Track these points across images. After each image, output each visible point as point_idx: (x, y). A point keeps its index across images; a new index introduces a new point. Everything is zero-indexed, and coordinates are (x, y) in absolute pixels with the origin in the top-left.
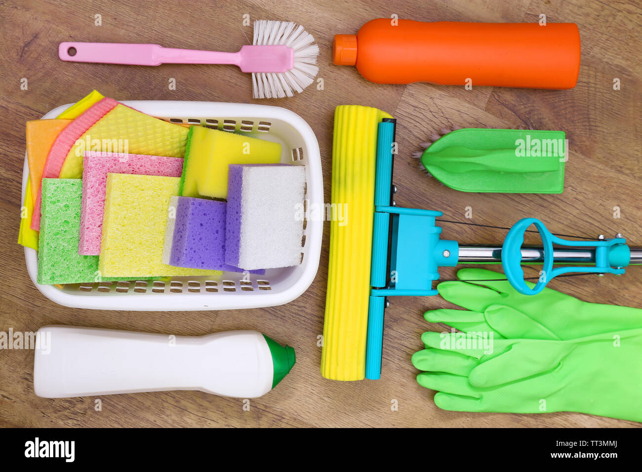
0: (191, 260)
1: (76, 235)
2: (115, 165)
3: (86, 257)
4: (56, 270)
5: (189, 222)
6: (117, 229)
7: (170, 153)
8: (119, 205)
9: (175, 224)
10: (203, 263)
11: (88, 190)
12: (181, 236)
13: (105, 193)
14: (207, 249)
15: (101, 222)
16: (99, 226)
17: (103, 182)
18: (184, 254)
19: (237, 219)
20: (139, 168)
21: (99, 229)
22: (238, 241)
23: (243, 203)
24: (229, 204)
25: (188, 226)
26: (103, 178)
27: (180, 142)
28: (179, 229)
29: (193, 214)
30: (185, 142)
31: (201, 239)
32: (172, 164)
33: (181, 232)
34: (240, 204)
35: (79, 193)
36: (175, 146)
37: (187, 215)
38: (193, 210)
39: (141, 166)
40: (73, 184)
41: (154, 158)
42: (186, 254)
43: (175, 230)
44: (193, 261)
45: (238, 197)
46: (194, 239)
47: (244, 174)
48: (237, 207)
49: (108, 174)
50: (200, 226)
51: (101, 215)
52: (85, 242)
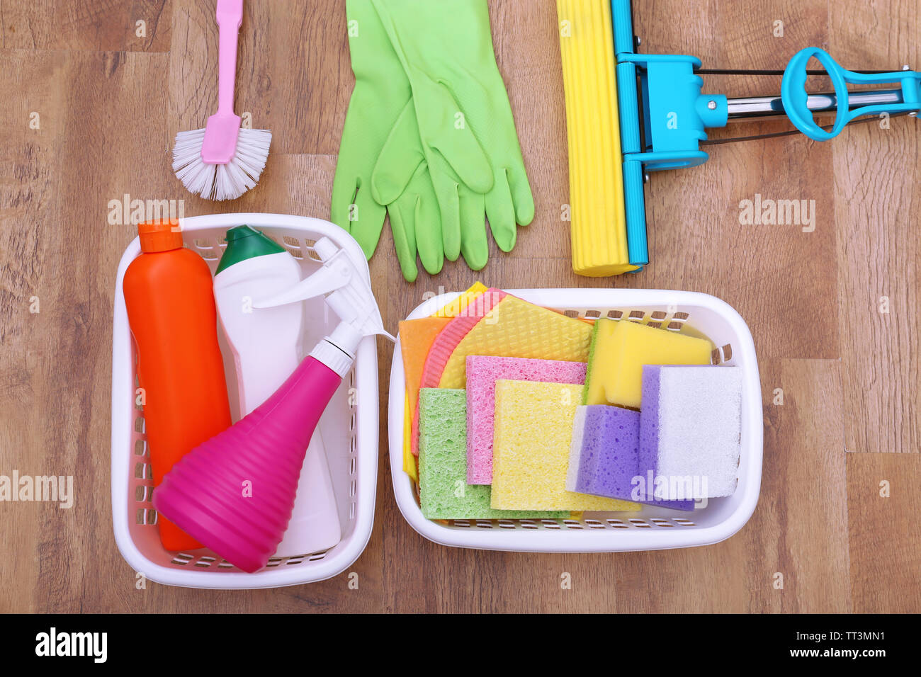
0: (604, 484)
1: (462, 458)
2: (504, 371)
3: (475, 486)
4: (442, 500)
5: (601, 435)
6: (511, 449)
7: (569, 357)
8: (512, 419)
9: (583, 439)
10: (618, 489)
11: (474, 404)
12: (592, 454)
13: (493, 406)
14: (623, 472)
15: (492, 441)
16: (490, 448)
17: (491, 392)
18: (595, 475)
19: (653, 434)
20: (532, 376)
21: (490, 451)
22: (655, 462)
23: (661, 412)
24: (643, 415)
25: (601, 440)
26: (491, 388)
27: (580, 341)
28: (589, 445)
29: (607, 426)
30: (588, 341)
31: (616, 458)
32: (573, 370)
33: (592, 449)
34: (657, 415)
35: (463, 406)
36: (575, 347)
37: (599, 427)
38: (607, 421)
39: (536, 372)
40: (455, 395)
41: (550, 362)
42: (599, 476)
43: (583, 447)
44: (607, 486)
45: (655, 406)
46: (608, 458)
47: (662, 376)
48: (654, 418)
49: (497, 381)
50: (615, 441)
51: (491, 434)
52: (474, 467)
